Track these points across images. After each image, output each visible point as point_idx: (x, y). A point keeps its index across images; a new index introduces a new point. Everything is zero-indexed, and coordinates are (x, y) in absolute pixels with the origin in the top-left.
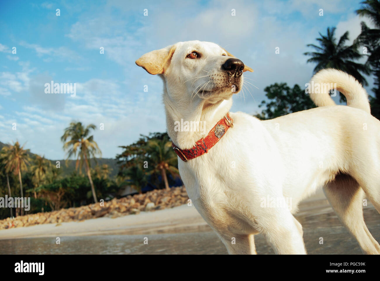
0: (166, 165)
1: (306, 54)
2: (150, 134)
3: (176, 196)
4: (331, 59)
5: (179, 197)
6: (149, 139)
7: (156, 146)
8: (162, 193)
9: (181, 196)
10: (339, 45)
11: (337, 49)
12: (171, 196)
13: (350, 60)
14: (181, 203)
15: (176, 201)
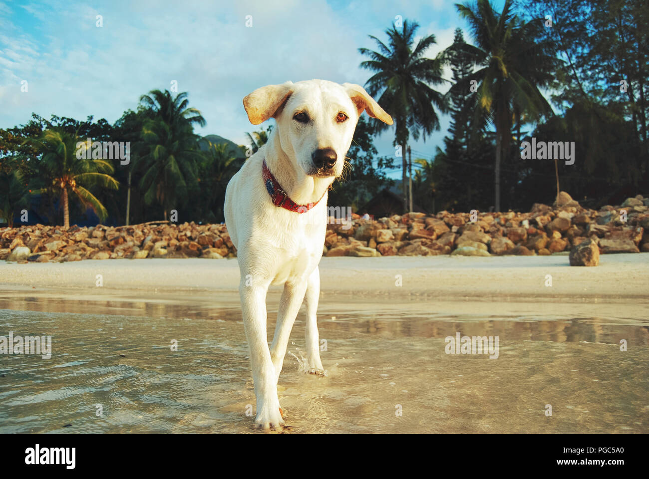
0: (73, 183)
1: (363, 51)
2: (55, 118)
3: (76, 242)
4: (399, 72)
5: (83, 245)
6: (50, 126)
7: (58, 142)
8: (50, 233)
9: (87, 243)
10: (415, 54)
11: (411, 58)
12: (67, 242)
13: (424, 82)
14: (82, 256)
15: (74, 251)
